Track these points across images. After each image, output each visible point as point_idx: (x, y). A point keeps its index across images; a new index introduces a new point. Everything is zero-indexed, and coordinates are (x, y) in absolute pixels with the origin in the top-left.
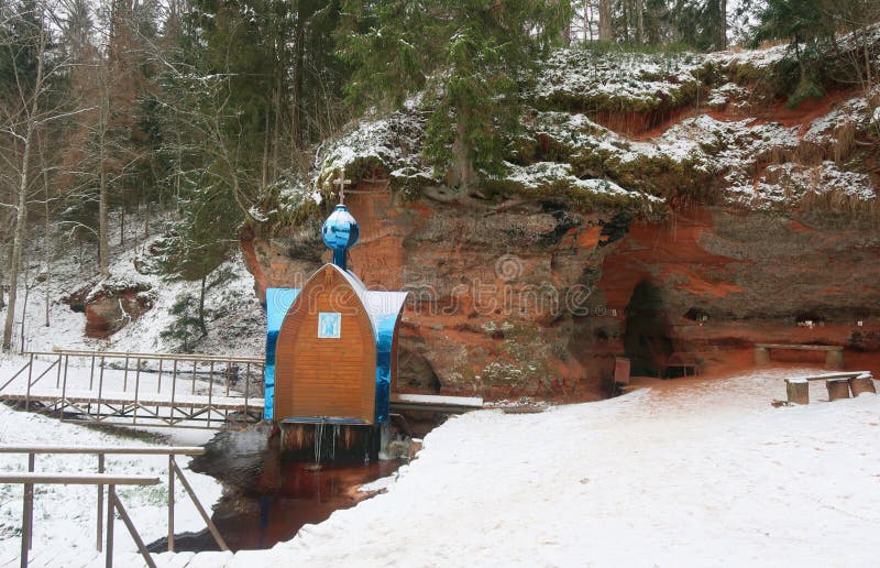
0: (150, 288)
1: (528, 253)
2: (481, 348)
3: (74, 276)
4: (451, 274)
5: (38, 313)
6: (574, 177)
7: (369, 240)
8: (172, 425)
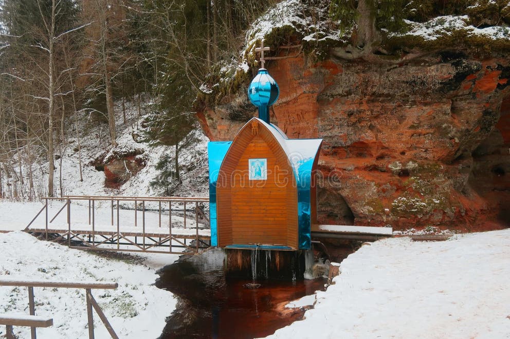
0: (143, 152)
1: (429, 100)
2: (388, 185)
3: (96, 147)
4: (360, 123)
5: (76, 172)
6: (471, 27)
7: (289, 99)
8: (144, 250)
